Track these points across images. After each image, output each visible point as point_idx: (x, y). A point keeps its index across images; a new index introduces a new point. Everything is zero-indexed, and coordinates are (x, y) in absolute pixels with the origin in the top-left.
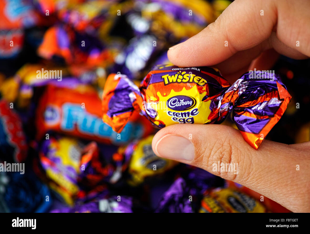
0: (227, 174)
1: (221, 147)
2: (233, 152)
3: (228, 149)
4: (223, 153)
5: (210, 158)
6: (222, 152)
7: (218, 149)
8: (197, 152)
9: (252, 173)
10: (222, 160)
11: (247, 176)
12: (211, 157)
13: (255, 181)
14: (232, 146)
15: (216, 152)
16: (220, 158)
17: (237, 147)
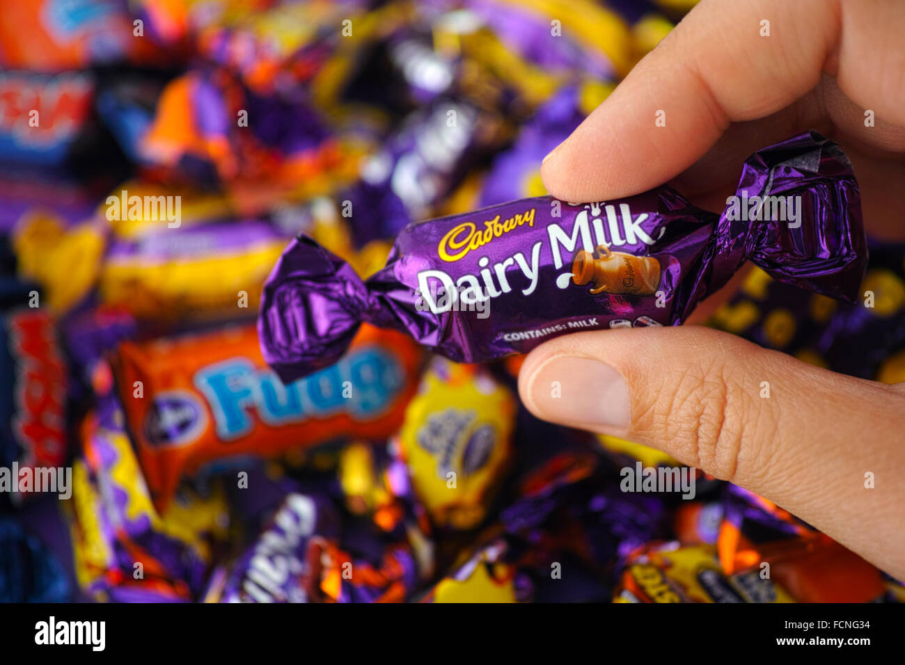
0: (715, 461)
1: (698, 386)
2: (730, 399)
3: (717, 390)
4: (702, 402)
5: (670, 417)
6: (700, 398)
7: (691, 393)
8: (638, 402)
9: (777, 455)
10: (702, 421)
11: (765, 464)
12: (673, 412)
13: (785, 478)
14: (728, 384)
15: (685, 400)
16: (696, 414)
17: (741, 385)
